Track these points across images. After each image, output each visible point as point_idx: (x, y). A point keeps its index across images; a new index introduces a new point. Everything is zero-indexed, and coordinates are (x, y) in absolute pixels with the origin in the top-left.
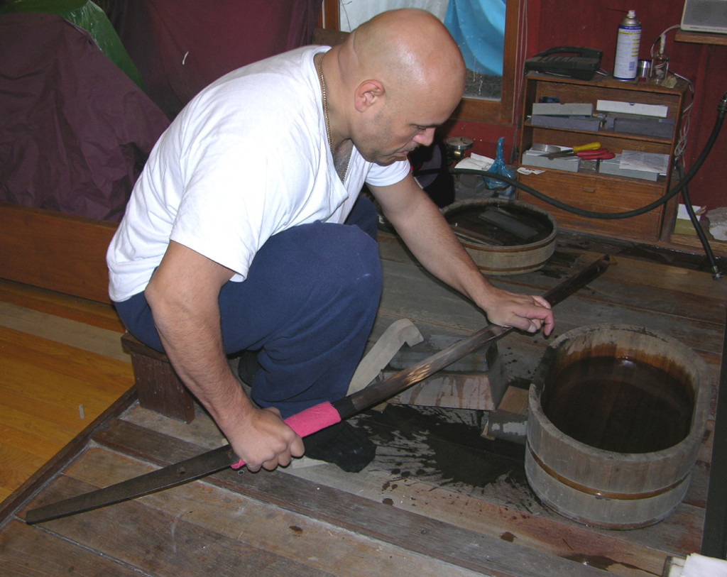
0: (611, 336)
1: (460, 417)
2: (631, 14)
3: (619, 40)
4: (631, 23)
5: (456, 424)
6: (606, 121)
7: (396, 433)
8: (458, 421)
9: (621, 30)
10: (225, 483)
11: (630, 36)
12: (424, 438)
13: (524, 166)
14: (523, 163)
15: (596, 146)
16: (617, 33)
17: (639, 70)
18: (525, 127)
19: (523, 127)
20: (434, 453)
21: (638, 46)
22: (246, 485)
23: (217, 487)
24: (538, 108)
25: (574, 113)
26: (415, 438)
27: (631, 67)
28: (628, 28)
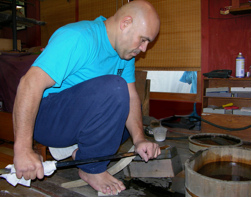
0: (229, 151)
1: (161, 185)
2: (240, 54)
3: (237, 63)
4: (240, 57)
5: (159, 187)
6: (234, 94)
7: (131, 187)
8: (160, 186)
9: (237, 59)
10: (50, 193)
11: (240, 61)
12: (143, 190)
13: (204, 113)
14: (203, 112)
15: (231, 104)
16: (236, 61)
17: (245, 75)
18: (203, 97)
19: (203, 98)
20: (146, 195)
21: (244, 65)
22: (58, 194)
23: (47, 195)
24: (208, 90)
25: (221, 91)
26: (139, 189)
27: (242, 72)
28: (240, 58)
